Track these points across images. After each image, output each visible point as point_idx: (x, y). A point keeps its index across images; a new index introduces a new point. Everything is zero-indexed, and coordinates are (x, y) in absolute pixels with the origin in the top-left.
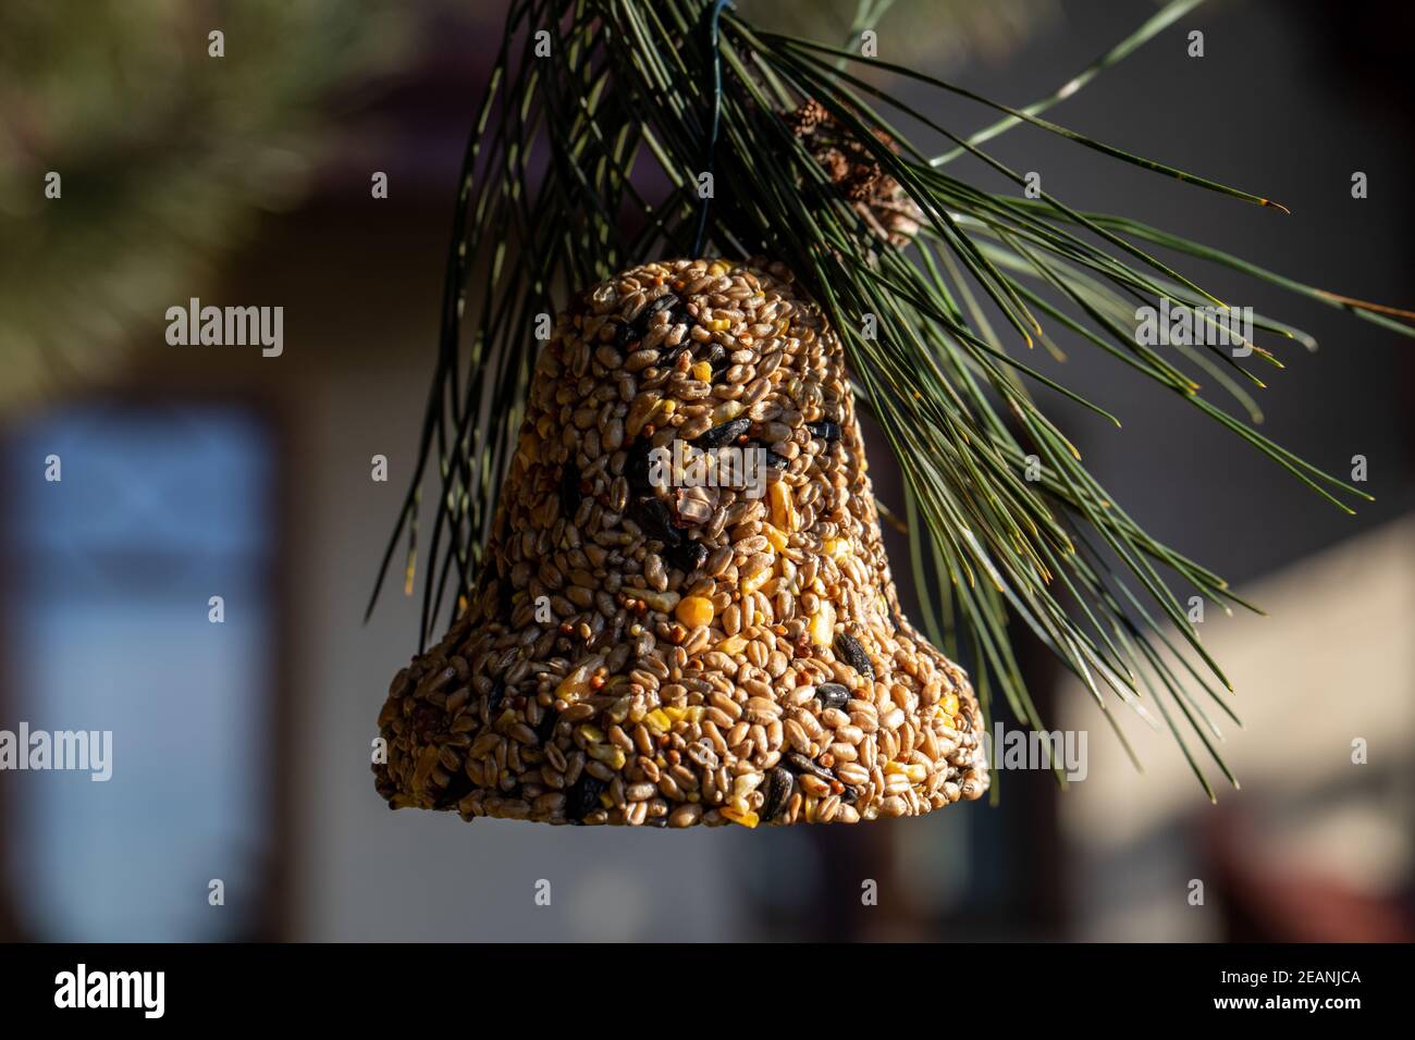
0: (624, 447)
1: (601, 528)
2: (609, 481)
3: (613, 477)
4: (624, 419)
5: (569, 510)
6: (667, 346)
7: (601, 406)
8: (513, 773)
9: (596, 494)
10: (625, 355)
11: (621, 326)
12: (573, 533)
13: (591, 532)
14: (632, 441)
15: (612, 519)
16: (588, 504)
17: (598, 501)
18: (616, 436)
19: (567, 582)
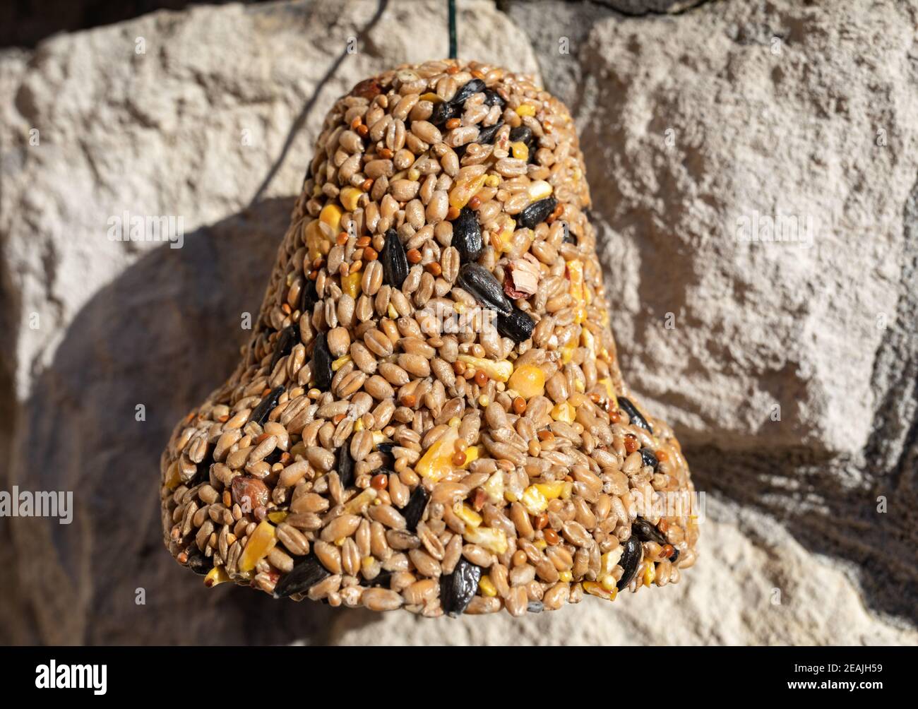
0: (449, 218)
1: (434, 296)
2: (438, 251)
3: (442, 246)
4: (449, 192)
5: (395, 279)
6: (486, 125)
7: (423, 178)
8: (378, 558)
9: (424, 263)
10: (445, 130)
11: (437, 104)
12: (402, 299)
13: (423, 299)
14: (458, 213)
15: (443, 288)
16: (416, 273)
17: (427, 269)
18: (442, 208)
19: (400, 349)
